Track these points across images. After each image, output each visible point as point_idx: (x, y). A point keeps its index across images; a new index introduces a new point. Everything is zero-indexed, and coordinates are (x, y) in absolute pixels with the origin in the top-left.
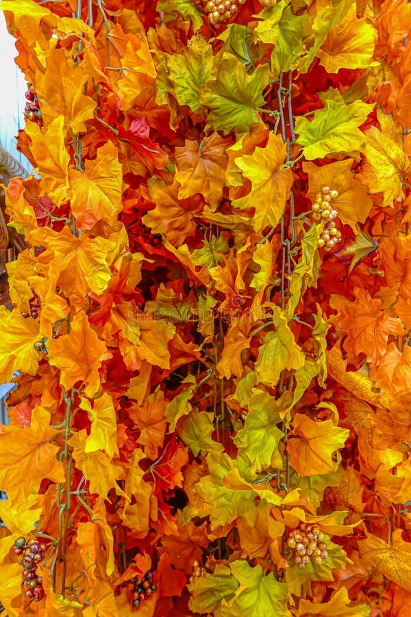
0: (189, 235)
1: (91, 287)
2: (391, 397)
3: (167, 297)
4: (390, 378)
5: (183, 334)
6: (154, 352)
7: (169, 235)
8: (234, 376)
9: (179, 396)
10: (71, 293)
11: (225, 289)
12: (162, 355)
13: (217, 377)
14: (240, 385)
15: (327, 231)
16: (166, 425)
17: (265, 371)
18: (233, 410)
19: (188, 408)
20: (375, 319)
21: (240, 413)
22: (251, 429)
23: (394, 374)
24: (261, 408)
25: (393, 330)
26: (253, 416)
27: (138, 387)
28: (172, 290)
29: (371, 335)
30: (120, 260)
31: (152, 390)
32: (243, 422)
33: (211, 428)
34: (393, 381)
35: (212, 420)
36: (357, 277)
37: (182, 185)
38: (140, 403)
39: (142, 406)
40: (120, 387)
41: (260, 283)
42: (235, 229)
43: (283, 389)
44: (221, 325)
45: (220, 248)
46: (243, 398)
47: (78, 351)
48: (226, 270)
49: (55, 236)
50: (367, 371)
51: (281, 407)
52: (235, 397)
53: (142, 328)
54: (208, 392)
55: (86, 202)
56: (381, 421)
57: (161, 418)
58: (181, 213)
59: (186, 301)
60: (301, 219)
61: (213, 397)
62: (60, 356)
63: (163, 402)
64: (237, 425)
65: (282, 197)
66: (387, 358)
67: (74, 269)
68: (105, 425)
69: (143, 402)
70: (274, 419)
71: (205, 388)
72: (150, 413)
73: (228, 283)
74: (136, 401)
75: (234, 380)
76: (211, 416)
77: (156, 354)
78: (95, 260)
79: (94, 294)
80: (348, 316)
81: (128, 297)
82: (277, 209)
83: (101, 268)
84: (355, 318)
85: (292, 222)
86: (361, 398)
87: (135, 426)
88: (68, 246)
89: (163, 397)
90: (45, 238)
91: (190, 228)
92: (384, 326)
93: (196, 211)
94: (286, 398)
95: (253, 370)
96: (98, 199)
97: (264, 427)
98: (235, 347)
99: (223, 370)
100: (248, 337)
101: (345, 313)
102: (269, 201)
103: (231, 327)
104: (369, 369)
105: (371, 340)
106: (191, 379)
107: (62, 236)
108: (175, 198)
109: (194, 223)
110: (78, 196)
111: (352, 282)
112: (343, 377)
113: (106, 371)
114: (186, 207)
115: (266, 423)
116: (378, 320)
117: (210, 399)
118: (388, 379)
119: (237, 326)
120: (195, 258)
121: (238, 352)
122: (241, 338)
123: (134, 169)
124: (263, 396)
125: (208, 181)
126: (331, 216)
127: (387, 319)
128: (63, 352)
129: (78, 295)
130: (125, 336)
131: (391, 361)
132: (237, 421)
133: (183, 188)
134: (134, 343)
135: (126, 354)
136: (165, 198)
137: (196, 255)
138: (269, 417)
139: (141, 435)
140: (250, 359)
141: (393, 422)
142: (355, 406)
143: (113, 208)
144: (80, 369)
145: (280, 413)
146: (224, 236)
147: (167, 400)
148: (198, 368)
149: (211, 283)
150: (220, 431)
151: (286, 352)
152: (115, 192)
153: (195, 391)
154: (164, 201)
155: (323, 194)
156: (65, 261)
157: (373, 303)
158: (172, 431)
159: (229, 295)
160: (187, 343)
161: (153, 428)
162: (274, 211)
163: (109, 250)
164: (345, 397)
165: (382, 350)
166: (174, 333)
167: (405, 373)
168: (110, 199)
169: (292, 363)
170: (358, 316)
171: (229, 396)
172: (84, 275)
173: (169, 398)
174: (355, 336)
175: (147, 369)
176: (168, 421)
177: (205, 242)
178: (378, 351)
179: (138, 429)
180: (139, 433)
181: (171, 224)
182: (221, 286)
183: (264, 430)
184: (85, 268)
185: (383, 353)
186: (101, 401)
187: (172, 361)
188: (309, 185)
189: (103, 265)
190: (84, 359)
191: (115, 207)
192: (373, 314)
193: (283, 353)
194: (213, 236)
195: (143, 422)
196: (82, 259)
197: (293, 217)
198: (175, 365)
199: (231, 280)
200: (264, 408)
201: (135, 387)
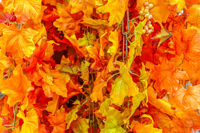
0: (77, 32)
1: (25, 54)
2: (182, 112)
3: (66, 63)
4: (181, 102)
5: (74, 81)
6: (59, 89)
7: (66, 31)
8: (99, 101)
9: (72, 110)
10: (16, 58)
11: (94, 57)
12: (63, 90)
13: (90, 101)
14: (102, 105)
15: (147, 26)
16: (65, 125)
17: (115, 98)
18: (98, 118)
19: (76, 116)
20: (171, 72)
21: (102, 119)
22: (108, 128)
23: (184, 100)
24: (113, 117)
25: (181, 77)
26: (109, 121)
27: (52, 106)
28: (68, 59)
29: (169, 80)
30: (41, 41)
31: (59, 107)
32: (104, 124)
33: (88, 127)
34: (183, 104)
35: (88, 123)
36: (158, 54)
37: (73, 6)
38: (53, 114)
39: (54, 115)
40: (43, 106)
41: (112, 51)
42: (99, 29)
43: (124, 108)
44: (93, 76)
45: (92, 38)
46: (104, 112)
47: (18, 86)
48: (95, 48)
49: (8, 28)
50: (168, 99)
51: (124, 117)
52: (99, 111)
53: (54, 77)
54: (86, 109)
55: (22, 10)
56: (176, 125)
57: (63, 121)
58: (73, 21)
59: (75, 65)
60: (133, 21)
61: (89, 111)
62: (8, 89)
63: (64, 113)
64: (101, 126)
65: (124, 8)
66: (178, 92)
67: (17, 45)
68: (32, 125)
69: (55, 113)
70: (120, 123)
71: (85, 107)
72: (58, 119)
73: (96, 54)
74: (51, 113)
75: (99, 103)
76: (88, 120)
77: (60, 90)
78: (27, 40)
79: (26, 57)
80: (156, 71)
81: (47, 62)
82: (121, 14)
83: (31, 44)
84: (160, 72)
85: (128, 23)
86: (165, 112)
87: (51, 125)
88: (14, 33)
89: (65, 111)
90: (2, 29)
91: (77, 28)
92: (176, 75)
93: (80, 20)
94: (126, 112)
95: (109, 98)
96: (29, 8)
97: (115, 127)
98: (99, 86)
99: (93, 98)
100: (106, 81)
101: (154, 70)
102: (117, 10)
103: (97, 77)
104: (169, 98)
105: (169, 82)
106: (77, 102)
107: (11, 28)
108: (69, 13)
109: (79, 26)
110: (18, 6)
111: (156, 56)
112: (155, 102)
113: (36, 98)
114: (75, 18)
115: (116, 125)
116: (172, 72)
117: (87, 112)
118: (180, 103)
119: (101, 76)
120: (79, 42)
121: (101, 89)
122: (102, 81)
123: (51, 2)
124: (114, 111)
125: (86, 5)
126: (149, 17)
127: (178, 72)
128: (10, 87)
129: (19, 58)
130: (45, 81)
131: (181, 93)
132: (100, 123)
133: (73, 8)
134: (50, 84)
135: (45, 90)
136: (65, 13)
137: (80, 41)
138: (118, 122)
139: (54, 129)
140: (107, 92)
141: (183, 125)
142: (161, 117)
143: (37, 14)
144: (19, 96)
145: (124, 120)
146: (94, 33)
147: (67, 112)
148: (81, 97)
149: (87, 55)
150: (92, 128)
151: (127, 87)
152: (38, 6)
153: (80, 108)
154: (64, 14)
155: (145, 6)
156: (12, 41)
157: (170, 64)
158: (68, 128)
159: (96, 60)
160: (76, 84)
161: (59, 126)
162: (119, 15)
163: (35, 35)
164: (154, 112)
165: (176, 88)
166: (69, 79)
167: (190, 100)
168: (35, 9)
169: (131, 92)
170: (162, 71)
171: (96, 111)
172: (21, 48)
173: (67, 111)
174: (160, 81)
175: (57, 97)
176: (67, 123)
177: (84, 35)
178: (173, 88)
179: (52, 127)
180: (53, 128)
181: (68, 26)
182: (92, 55)
183: (115, 129)
184: (22, 44)
185: (176, 89)
186: (30, 112)
187: (68, 93)
188: (137, 3)
189: (31, 42)
190: (21, 91)
191: (37, 13)
192: (170, 69)
193: (125, 88)
194: (88, 33)
195: (55, 124)
196: (21, 40)
197: (128, 20)
198: (70, 95)
199: (97, 53)
200: (115, 117)
201: (51, 106)
